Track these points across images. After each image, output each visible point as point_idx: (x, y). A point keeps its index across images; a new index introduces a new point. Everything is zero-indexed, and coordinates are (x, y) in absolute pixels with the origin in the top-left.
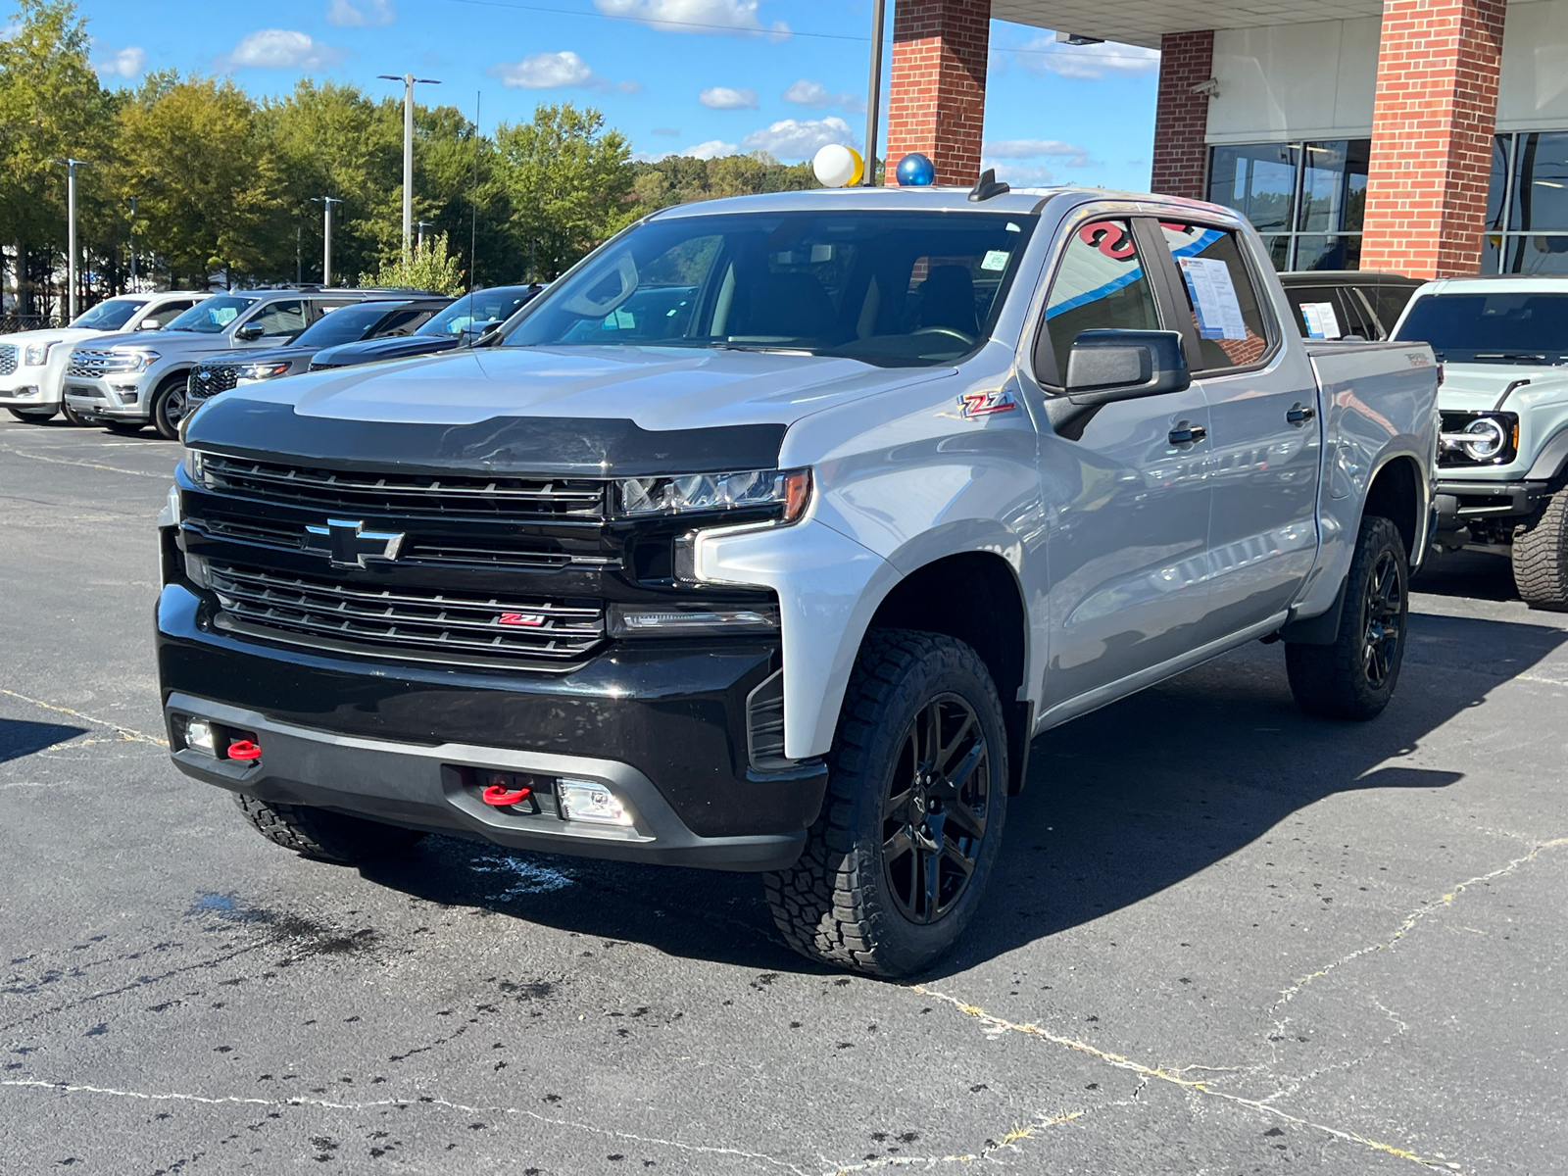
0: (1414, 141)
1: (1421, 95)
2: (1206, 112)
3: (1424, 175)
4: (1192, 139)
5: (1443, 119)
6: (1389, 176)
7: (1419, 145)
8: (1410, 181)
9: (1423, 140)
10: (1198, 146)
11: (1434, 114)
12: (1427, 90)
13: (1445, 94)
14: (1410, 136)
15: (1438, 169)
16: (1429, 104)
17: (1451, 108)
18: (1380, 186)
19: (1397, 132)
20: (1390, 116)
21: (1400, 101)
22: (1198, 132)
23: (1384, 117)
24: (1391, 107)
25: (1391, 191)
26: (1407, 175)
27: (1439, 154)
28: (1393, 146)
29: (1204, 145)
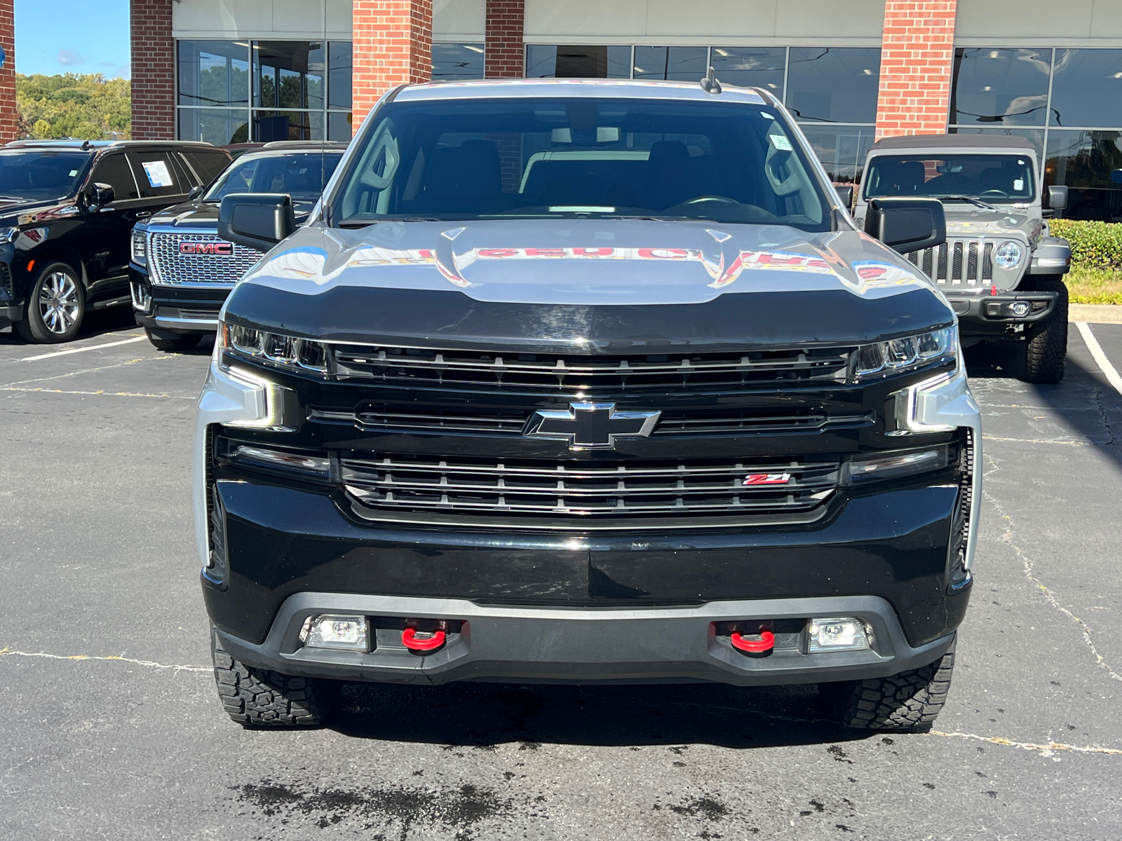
0: (384, 46)
1: (388, 13)
2: (171, 13)
3: (394, 71)
4: (161, 34)
5: (404, 31)
6: (368, 70)
7: (388, 49)
8: (384, 75)
9: (391, 45)
10: (168, 39)
11: (398, 27)
12: (391, 10)
13: (404, 13)
14: (381, 42)
15: (404, 67)
16: (393, 20)
17: (410, 24)
18: (362, 77)
19: (371, 38)
20: (365, 27)
21: (372, 16)
22: (166, 28)
23: (360, 27)
24: (366, 20)
25: (371, 81)
26: (382, 70)
27: (404, 56)
28: (369, 49)
29: (172, 39)
